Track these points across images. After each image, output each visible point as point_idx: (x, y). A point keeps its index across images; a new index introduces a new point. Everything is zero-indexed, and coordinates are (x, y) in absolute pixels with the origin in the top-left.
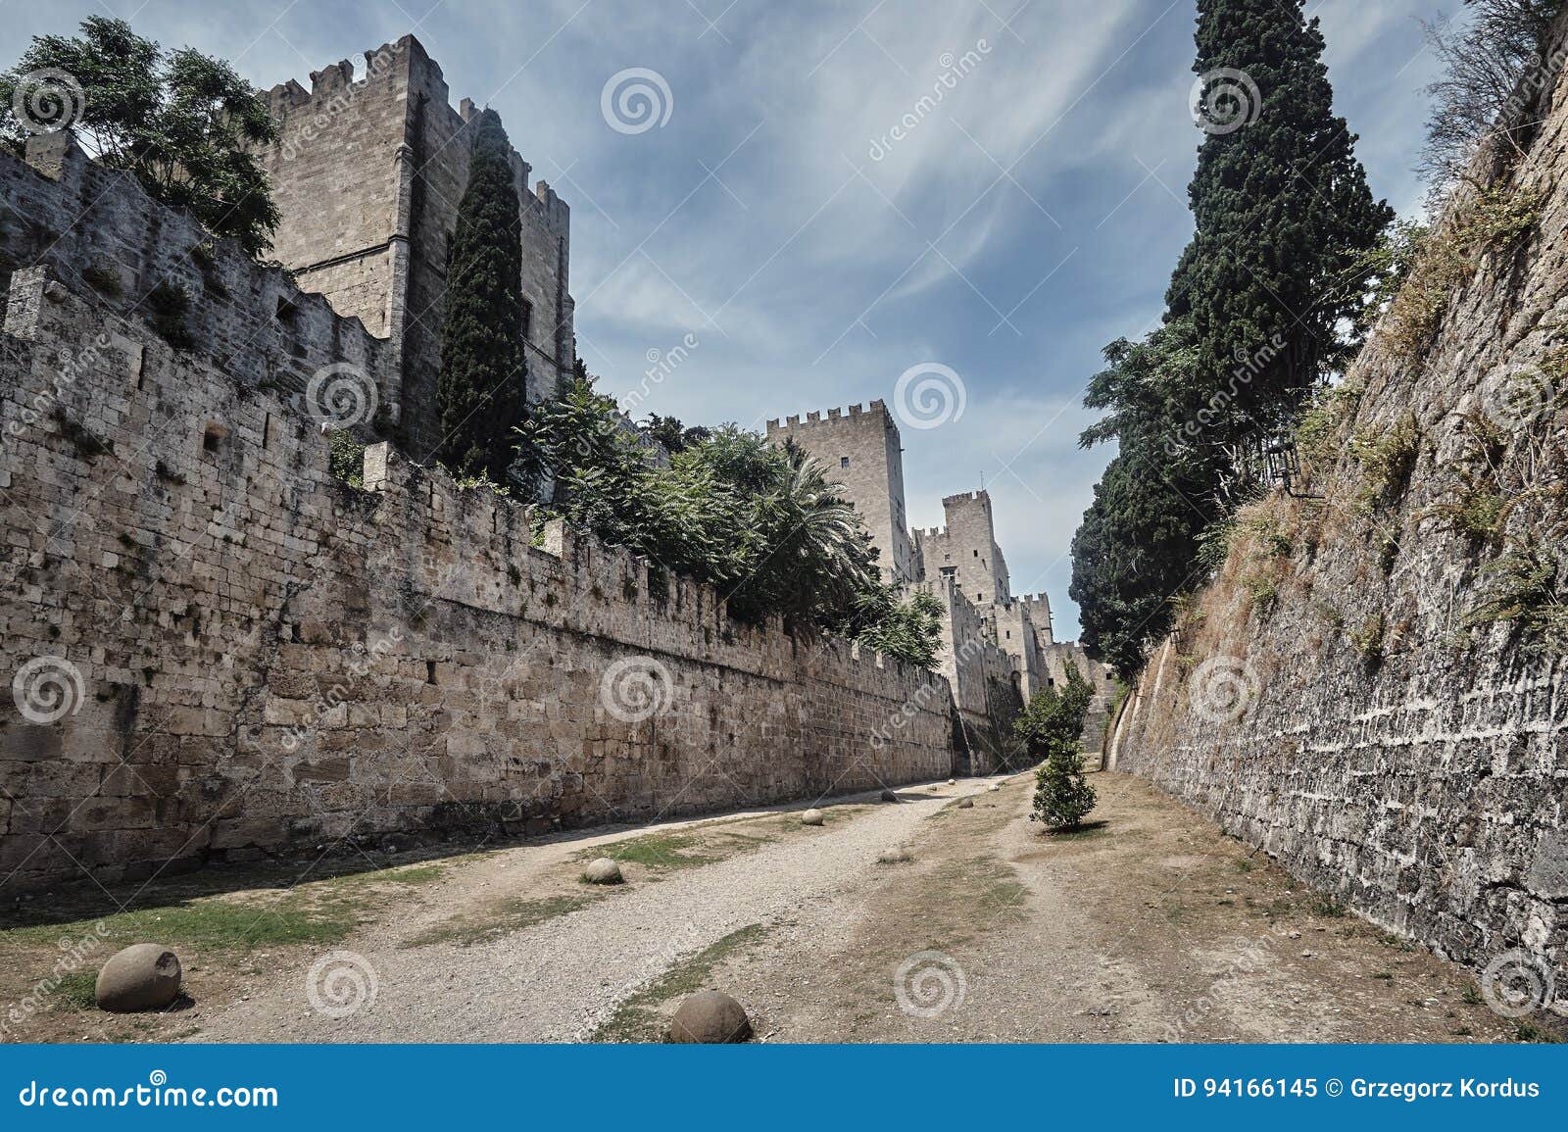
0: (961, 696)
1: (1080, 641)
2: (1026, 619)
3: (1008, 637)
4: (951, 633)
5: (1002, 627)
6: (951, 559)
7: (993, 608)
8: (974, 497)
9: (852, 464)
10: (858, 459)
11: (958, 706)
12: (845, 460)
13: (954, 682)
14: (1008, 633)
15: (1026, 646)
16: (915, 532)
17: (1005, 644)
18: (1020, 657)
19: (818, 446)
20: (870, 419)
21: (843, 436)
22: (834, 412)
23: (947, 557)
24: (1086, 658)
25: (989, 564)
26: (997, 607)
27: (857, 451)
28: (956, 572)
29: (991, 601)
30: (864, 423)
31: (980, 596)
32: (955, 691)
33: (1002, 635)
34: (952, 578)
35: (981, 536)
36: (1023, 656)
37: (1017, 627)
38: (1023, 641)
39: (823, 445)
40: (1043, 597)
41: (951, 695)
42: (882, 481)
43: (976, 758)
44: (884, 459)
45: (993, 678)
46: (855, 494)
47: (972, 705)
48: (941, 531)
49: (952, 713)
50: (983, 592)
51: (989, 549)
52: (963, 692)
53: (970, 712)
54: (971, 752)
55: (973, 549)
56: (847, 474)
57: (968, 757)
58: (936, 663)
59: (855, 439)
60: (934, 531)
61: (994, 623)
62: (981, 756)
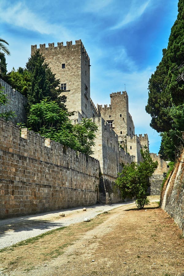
0: (104, 168)
1: (159, 153)
2: (138, 142)
3: (131, 149)
4: (101, 141)
5: (129, 145)
6: (112, 117)
7: (126, 137)
8: (122, 93)
9: (66, 67)
10: (69, 65)
11: (102, 173)
12: (63, 66)
13: (101, 162)
14: (131, 147)
15: (137, 153)
16: (99, 106)
17: (129, 151)
18: (135, 157)
19: (53, 58)
20: (75, 48)
21: (63, 55)
22: (60, 44)
23: (110, 116)
24: (160, 159)
25: (125, 120)
26: (127, 137)
27: (68, 62)
28: (113, 122)
29: (125, 134)
30: (72, 50)
31: (121, 133)
32: (102, 166)
33: (129, 147)
34: (111, 125)
35: (123, 109)
36: (136, 157)
37: (134, 145)
38: (136, 150)
39: (55, 58)
40: (145, 135)
41: (99, 168)
42: (79, 75)
43: (109, 196)
44: (80, 66)
45: (122, 163)
46: (67, 80)
47: (110, 173)
48: (108, 106)
49: (100, 176)
50: (123, 131)
51: (126, 114)
52: (106, 167)
53: (108, 176)
54: (107, 194)
55: (120, 114)
56: (64, 71)
57: (105, 195)
58: (92, 152)
59: (68, 56)
60: (106, 106)
61: (126, 143)
62: (112, 195)
